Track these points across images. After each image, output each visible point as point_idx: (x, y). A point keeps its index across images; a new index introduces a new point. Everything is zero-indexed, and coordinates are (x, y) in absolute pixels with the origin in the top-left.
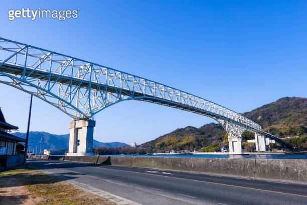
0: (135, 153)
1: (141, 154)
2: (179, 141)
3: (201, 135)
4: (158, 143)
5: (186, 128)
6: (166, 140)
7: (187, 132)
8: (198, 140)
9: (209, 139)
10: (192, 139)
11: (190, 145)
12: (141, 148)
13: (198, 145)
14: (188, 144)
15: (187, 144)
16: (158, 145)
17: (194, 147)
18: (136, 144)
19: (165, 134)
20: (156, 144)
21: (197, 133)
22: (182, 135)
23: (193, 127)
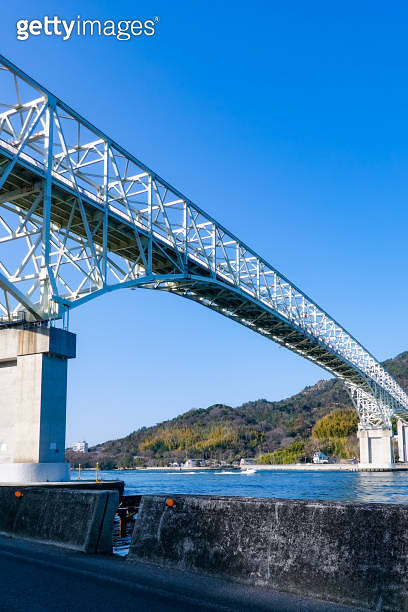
0: (88, 466)
1: (102, 468)
2: (198, 439)
3: (249, 426)
4: (147, 444)
5: (211, 408)
6: (166, 436)
7: (215, 418)
8: (244, 438)
9: (268, 433)
10: (229, 433)
11: (224, 448)
12: (100, 455)
13: (246, 448)
14: (222, 447)
15: (219, 446)
16: (146, 448)
17: (237, 452)
18: (86, 444)
19: (161, 421)
20: (141, 446)
21: (238, 420)
22: (204, 425)
23: (227, 407)
